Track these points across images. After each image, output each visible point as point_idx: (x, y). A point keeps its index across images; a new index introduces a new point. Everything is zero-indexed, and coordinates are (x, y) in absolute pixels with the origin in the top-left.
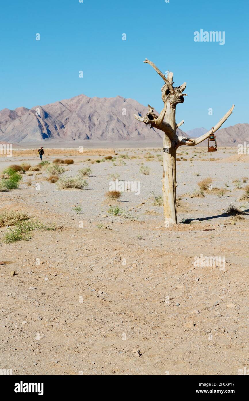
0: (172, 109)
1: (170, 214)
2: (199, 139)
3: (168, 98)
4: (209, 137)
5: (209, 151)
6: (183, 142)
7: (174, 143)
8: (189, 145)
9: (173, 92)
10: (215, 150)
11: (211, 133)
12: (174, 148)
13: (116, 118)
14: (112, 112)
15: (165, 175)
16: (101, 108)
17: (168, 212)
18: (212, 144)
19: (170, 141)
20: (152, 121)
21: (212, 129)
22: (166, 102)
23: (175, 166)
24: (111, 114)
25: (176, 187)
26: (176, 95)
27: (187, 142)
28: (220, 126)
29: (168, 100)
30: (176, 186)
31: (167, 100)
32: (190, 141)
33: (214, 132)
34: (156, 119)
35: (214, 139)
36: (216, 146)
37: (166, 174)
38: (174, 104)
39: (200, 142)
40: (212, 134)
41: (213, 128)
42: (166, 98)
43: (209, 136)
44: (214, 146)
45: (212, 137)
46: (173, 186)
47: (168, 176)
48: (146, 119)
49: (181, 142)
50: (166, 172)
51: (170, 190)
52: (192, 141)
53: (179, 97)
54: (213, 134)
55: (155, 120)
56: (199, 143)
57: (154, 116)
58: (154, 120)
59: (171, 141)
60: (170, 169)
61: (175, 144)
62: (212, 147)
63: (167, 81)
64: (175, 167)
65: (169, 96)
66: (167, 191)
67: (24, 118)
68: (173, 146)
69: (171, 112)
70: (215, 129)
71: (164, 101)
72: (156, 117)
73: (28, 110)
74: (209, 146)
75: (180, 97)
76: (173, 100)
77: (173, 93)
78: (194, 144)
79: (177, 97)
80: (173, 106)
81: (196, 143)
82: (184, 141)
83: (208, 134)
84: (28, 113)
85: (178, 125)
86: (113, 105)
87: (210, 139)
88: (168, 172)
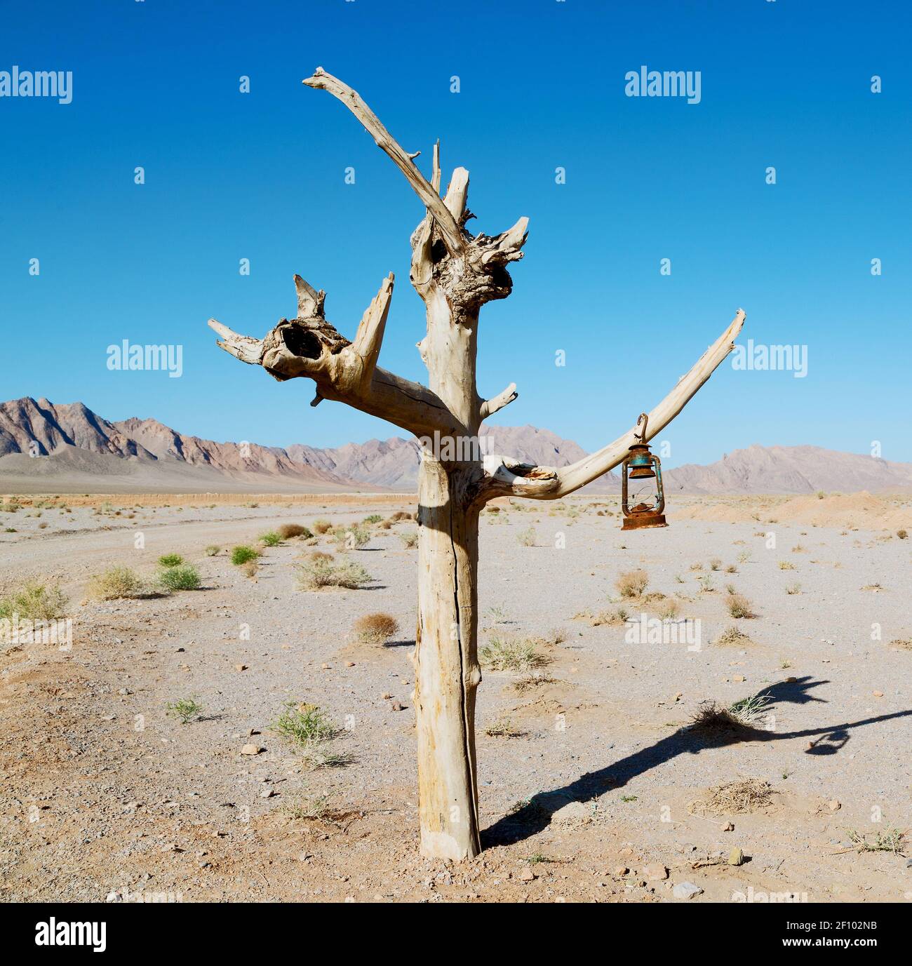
0: (457, 327)
1: (445, 815)
2: (578, 469)
3: (437, 275)
4: (626, 460)
5: (629, 525)
6: (503, 482)
7: (465, 487)
8: (530, 495)
9: (456, 246)
10: (660, 520)
11: (636, 442)
12: (465, 508)
13: (524, 454)
14: (520, 447)
15: (425, 630)
16: (504, 440)
17: (435, 805)
18: (643, 492)
19: (444, 475)
20: (311, 361)
21: (639, 422)
22: (431, 299)
23: (468, 591)
24: (518, 448)
25: (473, 689)
26: (472, 259)
27: (518, 480)
28: (675, 411)
29: (439, 289)
30: (476, 680)
31: (432, 287)
32: (536, 475)
33: (647, 435)
34: (334, 352)
35: (649, 467)
36: (661, 500)
37: (428, 627)
38: (463, 304)
39: (586, 483)
40: (642, 446)
41: (643, 418)
42: (429, 275)
43: (627, 456)
44: (652, 502)
45: (639, 461)
46: (458, 684)
47: (435, 637)
48: (273, 350)
49: (494, 480)
50: (429, 619)
51: (444, 704)
52: (542, 477)
53: (483, 267)
54: (647, 447)
55: (327, 357)
56: (580, 486)
57: (320, 335)
58: (320, 359)
59: (449, 475)
60: (443, 604)
61: (469, 488)
62: (643, 507)
63: (425, 188)
64: (468, 598)
65: (445, 268)
66: (429, 705)
67: (399, 451)
68: (460, 497)
69: (455, 341)
70: (651, 427)
71: (423, 290)
72: (332, 341)
73: (405, 441)
74: (625, 501)
75: (488, 265)
76: (459, 286)
77: (456, 250)
78: (553, 491)
79: (476, 268)
80: (461, 312)
81: (566, 486)
82: (509, 476)
83: (622, 448)
84: (404, 446)
85: (491, 404)
86: (521, 437)
87: (630, 470)
88: (438, 620)
